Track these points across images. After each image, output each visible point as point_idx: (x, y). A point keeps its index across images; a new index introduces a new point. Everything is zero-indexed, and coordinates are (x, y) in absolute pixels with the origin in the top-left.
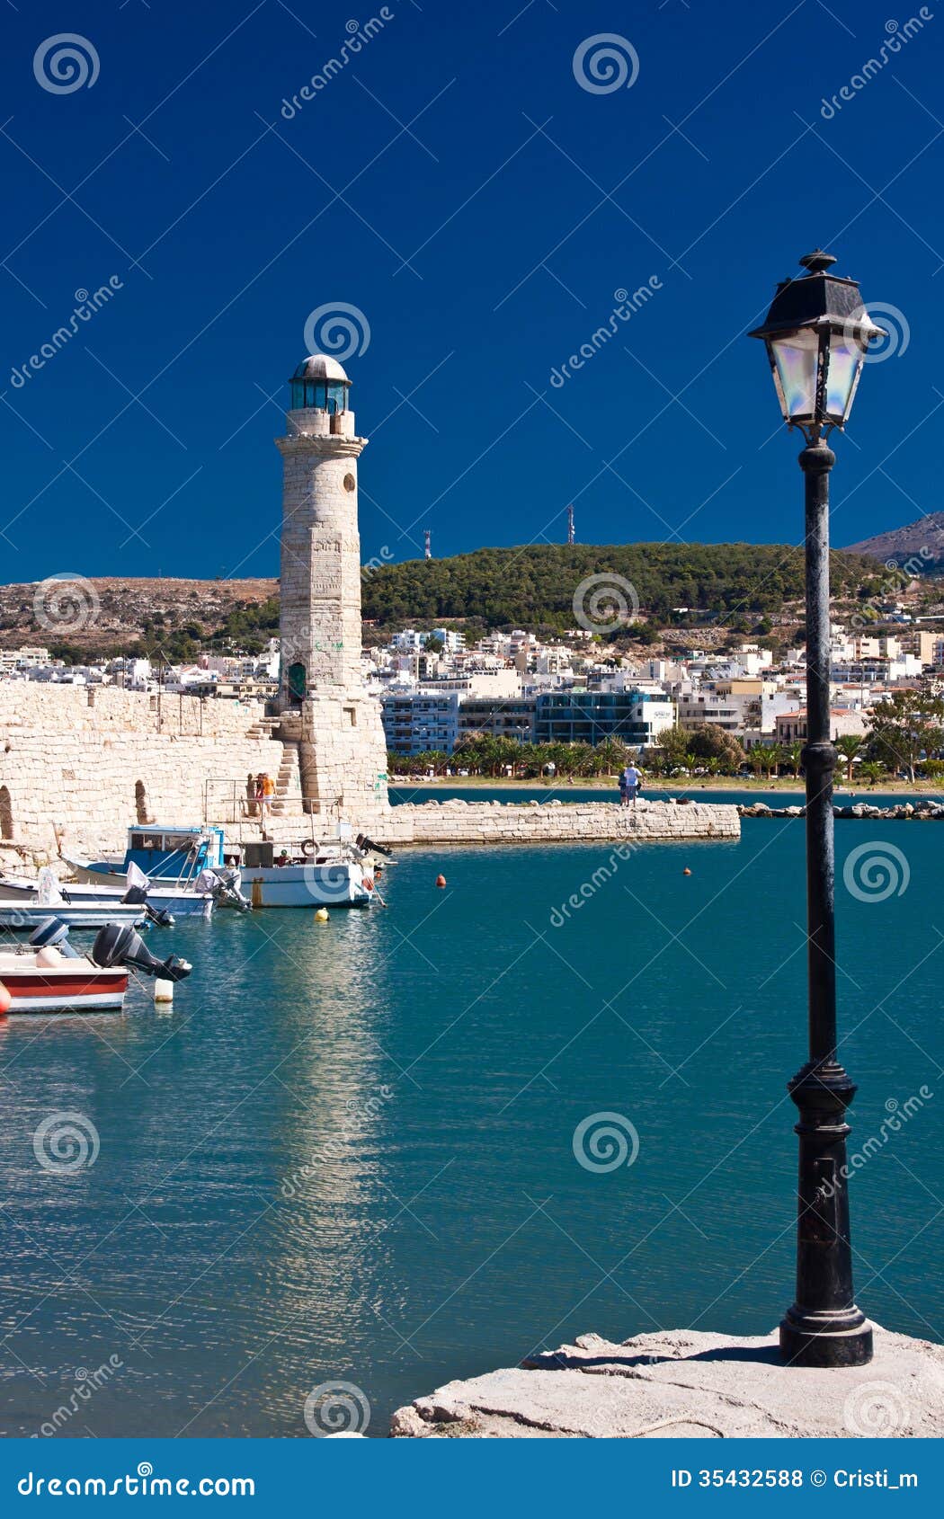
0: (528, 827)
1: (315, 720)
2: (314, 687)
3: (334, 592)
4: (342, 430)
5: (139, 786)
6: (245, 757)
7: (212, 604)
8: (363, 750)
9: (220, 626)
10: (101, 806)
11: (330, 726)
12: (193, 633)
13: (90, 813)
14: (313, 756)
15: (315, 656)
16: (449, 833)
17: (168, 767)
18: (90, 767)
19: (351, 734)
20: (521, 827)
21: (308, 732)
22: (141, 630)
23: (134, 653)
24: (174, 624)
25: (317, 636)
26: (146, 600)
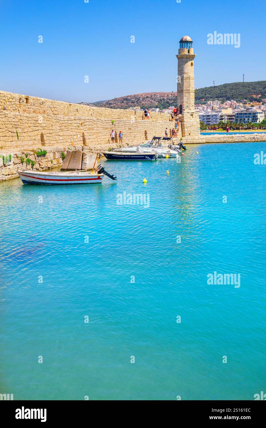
0: (230, 139)
1: (184, 117)
2: (184, 110)
3: (188, 89)
4: (191, 52)
5: (146, 131)
6: (169, 125)
7: (171, 97)
8: (195, 123)
9: (173, 101)
10: (137, 136)
11: (188, 118)
12: (168, 103)
13: (134, 137)
14: (184, 125)
15: (184, 103)
16: (213, 141)
17: (152, 127)
18: (135, 127)
19: (193, 120)
20: (229, 139)
21: (183, 119)
22: (158, 103)
23: (157, 107)
24: (164, 101)
25: (185, 99)
26: (158, 97)
